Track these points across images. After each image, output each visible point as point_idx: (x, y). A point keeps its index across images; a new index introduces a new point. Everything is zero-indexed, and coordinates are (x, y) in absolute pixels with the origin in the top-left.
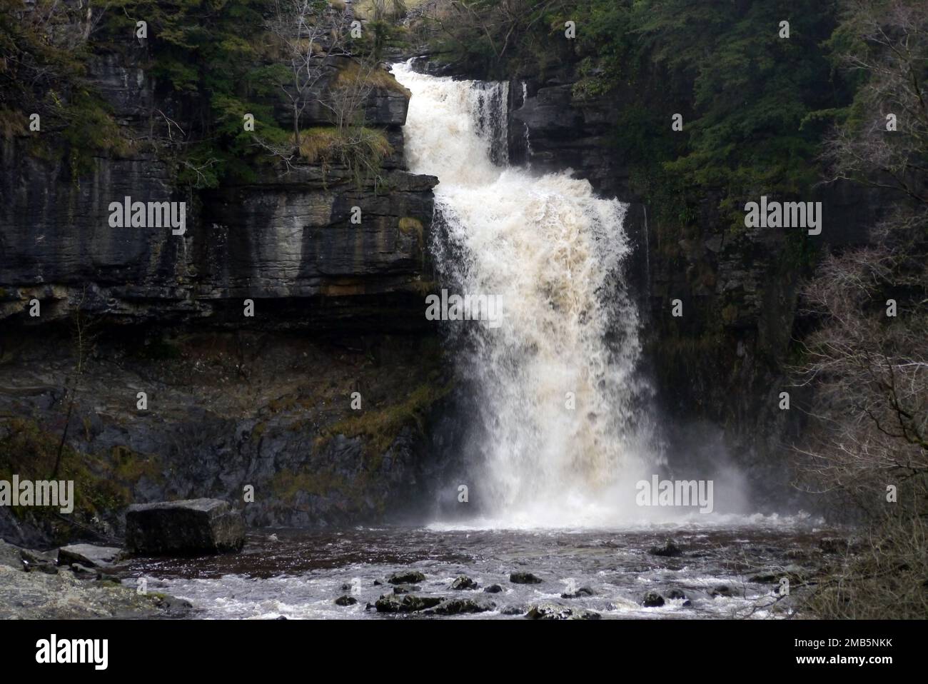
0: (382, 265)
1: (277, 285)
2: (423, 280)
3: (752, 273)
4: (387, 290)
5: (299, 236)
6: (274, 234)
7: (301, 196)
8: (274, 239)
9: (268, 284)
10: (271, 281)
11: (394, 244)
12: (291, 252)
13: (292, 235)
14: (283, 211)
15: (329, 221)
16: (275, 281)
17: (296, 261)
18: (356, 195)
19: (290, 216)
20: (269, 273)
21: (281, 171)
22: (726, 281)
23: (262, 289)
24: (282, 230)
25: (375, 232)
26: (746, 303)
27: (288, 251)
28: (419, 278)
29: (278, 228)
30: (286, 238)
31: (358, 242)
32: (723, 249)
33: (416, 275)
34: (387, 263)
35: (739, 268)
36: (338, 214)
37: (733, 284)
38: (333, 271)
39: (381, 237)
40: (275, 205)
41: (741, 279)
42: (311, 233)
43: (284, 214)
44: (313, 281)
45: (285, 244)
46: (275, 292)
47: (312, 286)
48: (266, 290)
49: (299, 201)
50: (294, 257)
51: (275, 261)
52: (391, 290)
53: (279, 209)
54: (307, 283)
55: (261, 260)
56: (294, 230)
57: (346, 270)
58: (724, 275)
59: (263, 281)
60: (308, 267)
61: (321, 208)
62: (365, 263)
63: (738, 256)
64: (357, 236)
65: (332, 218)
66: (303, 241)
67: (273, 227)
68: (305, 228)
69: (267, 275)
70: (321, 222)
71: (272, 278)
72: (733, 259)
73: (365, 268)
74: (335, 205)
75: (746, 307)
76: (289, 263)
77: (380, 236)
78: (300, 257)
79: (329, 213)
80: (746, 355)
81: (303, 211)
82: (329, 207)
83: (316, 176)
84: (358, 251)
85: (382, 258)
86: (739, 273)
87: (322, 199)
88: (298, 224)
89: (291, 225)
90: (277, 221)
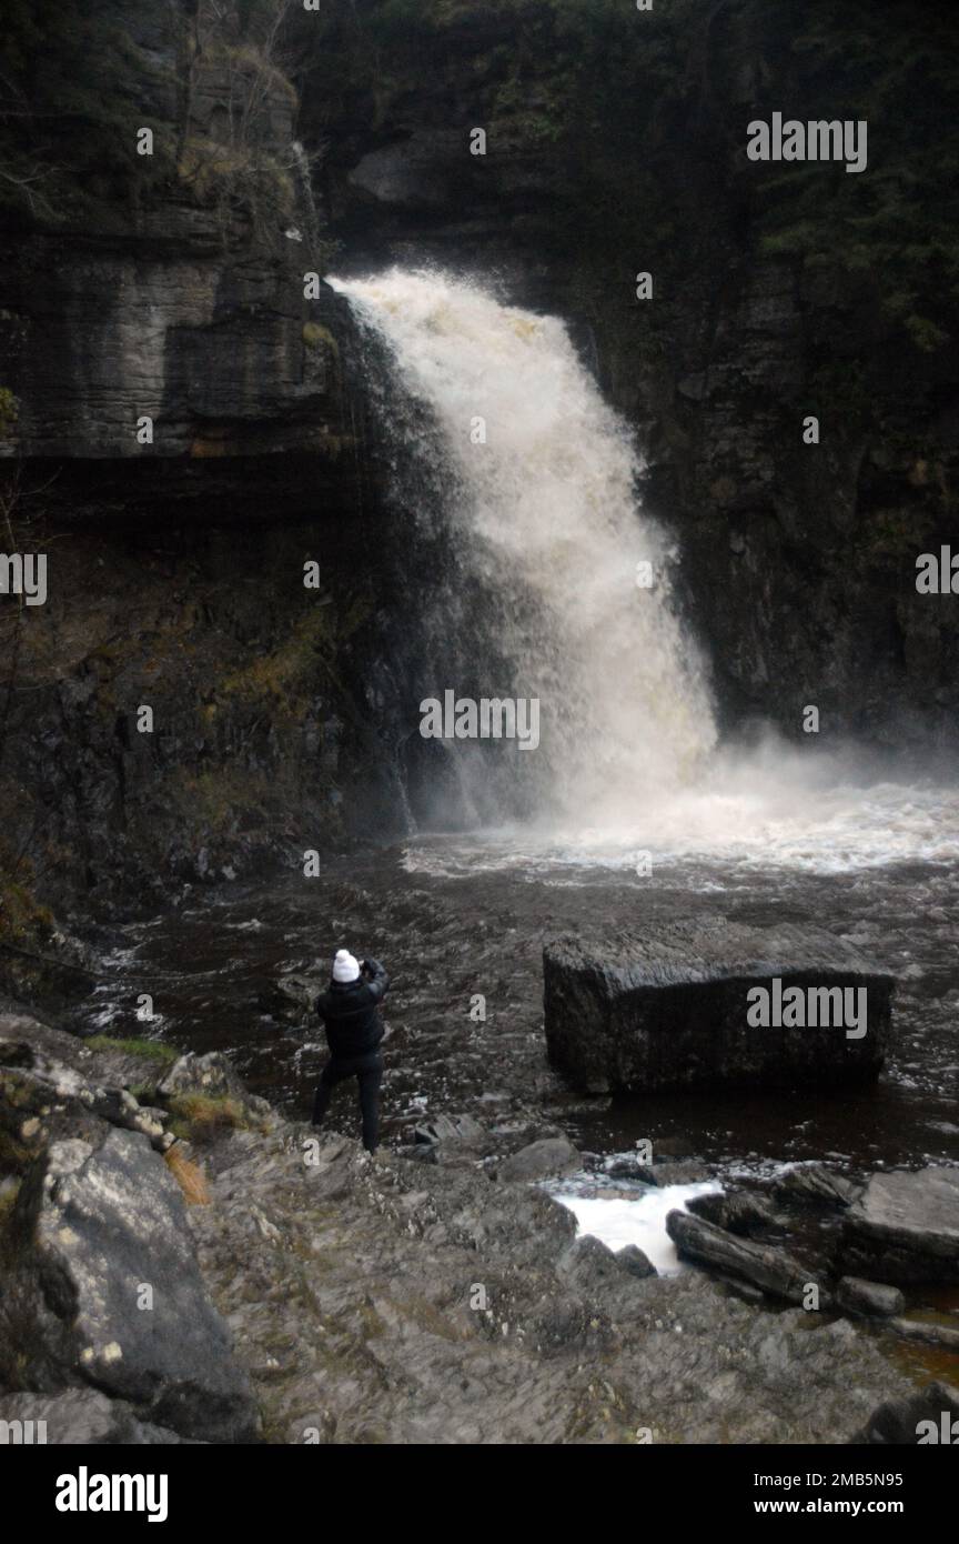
0: (286, 404)
1: (119, 434)
2: (332, 432)
3: (752, 429)
4: (274, 450)
5: (158, 342)
6: (116, 337)
7: (160, 267)
8: (118, 347)
9: (103, 432)
10: (110, 427)
11: (301, 370)
12: (148, 373)
13: (148, 340)
14: (131, 294)
15: (210, 318)
16: (118, 427)
17: (155, 391)
18: (252, 273)
19: (144, 304)
20: (106, 412)
21: (142, 212)
22: (716, 441)
23: (93, 442)
24: (131, 331)
25: (273, 345)
26: (747, 474)
27: (143, 370)
28: (326, 430)
29: (123, 326)
30: (138, 346)
31: (251, 360)
32: (708, 394)
33: (322, 425)
34: (292, 400)
35: (733, 423)
36: (225, 306)
37: (724, 446)
38: (214, 412)
39: (283, 354)
40: (117, 281)
41: (735, 439)
42: (180, 339)
43: (135, 300)
44: (181, 428)
45: (137, 358)
46: (117, 448)
47: (179, 437)
48: (100, 444)
49: (157, 277)
50: (152, 383)
51: (117, 389)
52: (281, 449)
53: (125, 290)
54: (172, 432)
55: (91, 386)
56: (151, 332)
57: (233, 411)
58: (713, 433)
59: (95, 426)
60: (175, 403)
61: (198, 293)
62: (260, 399)
63: (729, 405)
64: (249, 348)
65: (216, 313)
66: (165, 353)
67: (116, 322)
68: (169, 328)
69: (102, 415)
70: (196, 317)
71: (111, 421)
72: (722, 410)
73: (259, 408)
74: (221, 289)
75: (748, 479)
76: (143, 394)
77: (282, 352)
78: (162, 383)
79: (211, 303)
80: (748, 550)
81: (166, 296)
82: (210, 292)
83: (204, 228)
84: (250, 378)
85: (285, 391)
86: (733, 431)
87: (198, 278)
88: (158, 321)
89: (145, 323)
90: (122, 312)
